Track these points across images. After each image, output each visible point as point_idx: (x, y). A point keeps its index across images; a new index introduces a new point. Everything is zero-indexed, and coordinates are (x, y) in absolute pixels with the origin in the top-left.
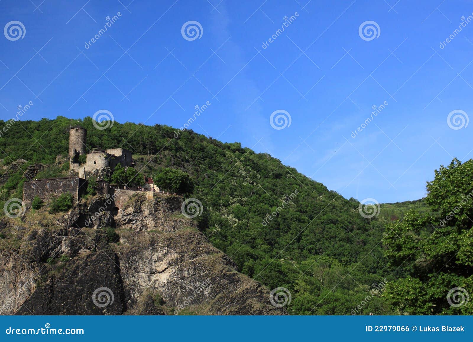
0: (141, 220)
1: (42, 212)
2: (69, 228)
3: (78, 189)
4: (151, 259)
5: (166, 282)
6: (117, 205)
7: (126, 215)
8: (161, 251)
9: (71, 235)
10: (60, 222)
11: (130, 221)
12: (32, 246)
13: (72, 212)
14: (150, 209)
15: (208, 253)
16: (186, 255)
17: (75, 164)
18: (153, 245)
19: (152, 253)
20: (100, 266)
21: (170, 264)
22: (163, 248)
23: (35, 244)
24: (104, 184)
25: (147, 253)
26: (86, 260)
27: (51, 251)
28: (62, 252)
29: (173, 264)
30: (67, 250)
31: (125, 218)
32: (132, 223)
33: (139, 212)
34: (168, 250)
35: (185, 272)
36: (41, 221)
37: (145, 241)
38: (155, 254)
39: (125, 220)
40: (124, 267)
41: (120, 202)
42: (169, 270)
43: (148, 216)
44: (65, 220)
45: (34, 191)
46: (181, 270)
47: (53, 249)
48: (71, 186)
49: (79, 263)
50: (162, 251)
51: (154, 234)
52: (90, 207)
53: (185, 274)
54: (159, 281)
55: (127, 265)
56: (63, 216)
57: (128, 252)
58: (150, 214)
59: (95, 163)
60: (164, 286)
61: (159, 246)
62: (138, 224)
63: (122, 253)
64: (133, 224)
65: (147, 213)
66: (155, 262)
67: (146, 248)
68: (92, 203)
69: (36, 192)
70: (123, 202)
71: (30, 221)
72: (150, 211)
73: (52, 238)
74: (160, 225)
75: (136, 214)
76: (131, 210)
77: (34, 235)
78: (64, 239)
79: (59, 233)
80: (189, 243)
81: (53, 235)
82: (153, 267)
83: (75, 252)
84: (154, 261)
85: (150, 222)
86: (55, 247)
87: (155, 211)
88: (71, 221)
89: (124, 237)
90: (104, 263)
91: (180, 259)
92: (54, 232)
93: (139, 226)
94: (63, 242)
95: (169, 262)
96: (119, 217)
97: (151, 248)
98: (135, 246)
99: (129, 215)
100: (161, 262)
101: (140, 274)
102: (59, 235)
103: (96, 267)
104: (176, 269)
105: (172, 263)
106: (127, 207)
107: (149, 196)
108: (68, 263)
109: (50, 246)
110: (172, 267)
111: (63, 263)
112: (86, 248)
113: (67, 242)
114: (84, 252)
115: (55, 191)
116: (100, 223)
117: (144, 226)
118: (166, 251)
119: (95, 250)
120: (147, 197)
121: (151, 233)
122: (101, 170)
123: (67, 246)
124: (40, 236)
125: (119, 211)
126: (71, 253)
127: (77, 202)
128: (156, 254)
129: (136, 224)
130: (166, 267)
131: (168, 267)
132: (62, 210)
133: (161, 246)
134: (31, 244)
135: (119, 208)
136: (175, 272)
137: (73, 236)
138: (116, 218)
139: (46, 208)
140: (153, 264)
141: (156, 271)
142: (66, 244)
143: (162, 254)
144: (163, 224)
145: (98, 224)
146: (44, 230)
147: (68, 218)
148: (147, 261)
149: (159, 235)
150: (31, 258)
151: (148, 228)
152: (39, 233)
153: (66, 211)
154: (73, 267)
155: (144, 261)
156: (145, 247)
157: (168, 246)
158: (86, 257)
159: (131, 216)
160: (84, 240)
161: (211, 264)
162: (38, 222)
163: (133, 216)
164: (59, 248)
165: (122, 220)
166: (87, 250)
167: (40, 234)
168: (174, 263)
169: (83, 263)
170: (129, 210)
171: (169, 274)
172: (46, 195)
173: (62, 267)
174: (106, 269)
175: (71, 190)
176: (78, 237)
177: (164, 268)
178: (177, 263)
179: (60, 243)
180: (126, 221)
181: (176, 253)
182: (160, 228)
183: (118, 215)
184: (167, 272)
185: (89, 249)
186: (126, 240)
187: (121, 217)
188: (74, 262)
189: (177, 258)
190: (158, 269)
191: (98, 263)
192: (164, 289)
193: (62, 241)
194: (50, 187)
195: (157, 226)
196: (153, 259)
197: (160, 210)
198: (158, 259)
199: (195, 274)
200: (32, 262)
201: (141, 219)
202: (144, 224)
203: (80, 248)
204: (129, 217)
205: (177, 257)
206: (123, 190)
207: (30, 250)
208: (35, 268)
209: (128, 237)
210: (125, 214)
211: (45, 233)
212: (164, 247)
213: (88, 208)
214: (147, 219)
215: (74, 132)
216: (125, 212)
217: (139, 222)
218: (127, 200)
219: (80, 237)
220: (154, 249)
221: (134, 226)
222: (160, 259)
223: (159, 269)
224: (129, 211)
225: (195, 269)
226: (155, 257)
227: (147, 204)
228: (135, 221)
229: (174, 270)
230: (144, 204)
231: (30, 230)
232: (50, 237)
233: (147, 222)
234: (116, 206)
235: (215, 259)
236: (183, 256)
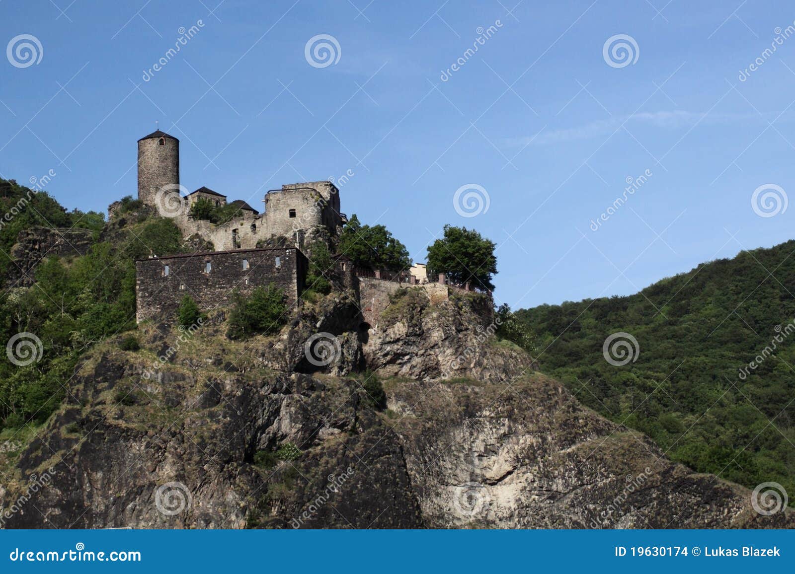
0: (423, 355)
1: (209, 335)
2: (290, 375)
3: (295, 276)
4: (470, 449)
5: (513, 506)
6: (369, 318)
7: (389, 342)
8: (491, 429)
9: (298, 392)
10: (267, 359)
11: (396, 358)
12: (218, 422)
13: (292, 334)
14: (445, 327)
15: (599, 432)
16: (550, 438)
17: (202, 222)
18: (472, 415)
19: (471, 434)
20: (377, 470)
21: (519, 462)
22: (495, 420)
23: (225, 417)
24: (343, 264)
25: (459, 435)
26: (344, 454)
27: (261, 434)
28: (284, 437)
29: (527, 461)
30: (294, 430)
31: (388, 348)
32: (399, 361)
33: (419, 335)
34: (509, 427)
35: (556, 480)
36: (220, 357)
37: (448, 405)
38: (477, 438)
39: (385, 355)
40: (416, 470)
41: (372, 309)
42: (518, 477)
43: (440, 344)
44: (280, 354)
45: (169, 284)
46: (547, 476)
47: (263, 428)
48: (275, 270)
49: (327, 463)
50: (494, 430)
51: (466, 387)
52: (323, 321)
53: (558, 485)
54: (495, 504)
55: (422, 466)
56: (271, 345)
57: (418, 432)
58: (446, 339)
59: (293, 214)
60: (511, 517)
61: (485, 417)
62: (414, 363)
63: (406, 437)
64: (402, 365)
65: (436, 335)
66: (480, 456)
67: (456, 424)
68: (326, 311)
69: (176, 288)
70: (377, 309)
71: (191, 359)
72: (445, 331)
73: (262, 398)
74: (472, 365)
75: (412, 339)
76: (400, 329)
77: (213, 395)
78: (284, 403)
79: (275, 387)
80: (550, 408)
81: (262, 392)
82: (478, 471)
83: (310, 437)
84: (476, 454)
85: (447, 359)
86: (269, 423)
87: (459, 331)
88: (293, 356)
89: (398, 397)
90: (383, 463)
91: (539, 449)
92: (263, 386)
93: (417, 371)
94: (283, 411)
95: (517, 457)
96: (373, 348)
97: (467, 422)
98: (430, 419)
99: (397, 341)
100: (494, 458)
101: (450, 488)
102: (274, 391)
103: (368, 473)
104: (535, 473)
105: (523, 458)
106: (392, 322)
107: (433, 296)
108: (302, 465)
109: (260, 422)
110: (524, 469)
111: (290, 463)
112: (334, 425)
113: (293, 409)
114: (330, 435)
115: (229, 282)
116: (343, 363)
117: (433, 369)
118: (507, 429)
119: (354, 431)
120: (429, 298)
121: (458, 386)
122: (310, 231)
123: (293, 420)
124: (231, 395)
125: (371, 331)
126: (303, 439)
127: (296, 310)
128: (481, 437)
129: (409, 365)
130: (510, 469)
131: (515, 468)
132: (260, 331)
133: (492, 418)
134: (212, 416)
135: (372, 324)
136: (533, 482)
137: (303, 394)
138: (366, 349)
139: (215, 325)
140: (476, 461)
141: (484, 480)
142: (291, 417)
143: (495, 436)
144: (479, 364)
145: (339, 364)
146: (238, 380)
147: (285, 350)
148: (461, 455)
149: (477, 390)
150: (224, 453)
151: (439, 373)
152: (228, 387)
153: (275, 331)
154: (316, 473)
155: (454, 455)
156: (452, 420)
157: (510, 416)
158: (341, 447)
159: (401, 343)
160: (329, 406)
161: (620, 458)
162: (210, 361)
163: (405, 343)
164: (275, 425)
165: (380, 354)
166: (336, 431)
167: (232, 391)
168: (528, 458)
169: (338, 464)
170: (396, 329)
171: (520, 486)
172: (206, 294)
173: (292, 475)
174: (389, 476)
175: (275, 278)
176: (313, 395)
177: (503, 472)
178: (536, 458)
179: (277, 412)
180: (389, 358)
181: (528, 432)
182: (474, 373)
183: (370, 341)
184: (512, 479)
185: (341, 427)
186: (405, 404)
187: (378, 346)
188: (316, 459)
189: (531, 446)
190: (489, 474)
191: (371, 462)
192: (511, 524)
193: (280, 407)
194: (213, 272)
195: (465, 369)
196: (474, 449)
197: (467, 329)
198: (486, 449)
199: (581, 485)
200: (228, 462)
201: (423, 351)
202: (432, 364)
203: (321, 425)
204: (396, 347)
205: (532, 443)
206: (375, 282)
207: (214, 432)
208: (235, 478)
209: (408, 398)
210: (388, 339)
211: (244, 388)
212: (498, 418)
213: (318, 325)
214: (437, 350)
215: (154, 146)
216: (387, 335)
217: (417, 360)
218: (385, 304)
219: (318, 397)
220: (475, 427)
221: (406, 369)
222: (490, 451)
223: (493, 473)
224: (397, 332)
225: (580, 473)
226: (479, 446)
227: (435, 315)
228: (407, 357)
229: (530, 476)
230: (427, 313)
231: (196, 381)
232: (256, 396)
233: (440, 358)
234: (366, 320)
235: (626, 445)
236: (544, 439)
